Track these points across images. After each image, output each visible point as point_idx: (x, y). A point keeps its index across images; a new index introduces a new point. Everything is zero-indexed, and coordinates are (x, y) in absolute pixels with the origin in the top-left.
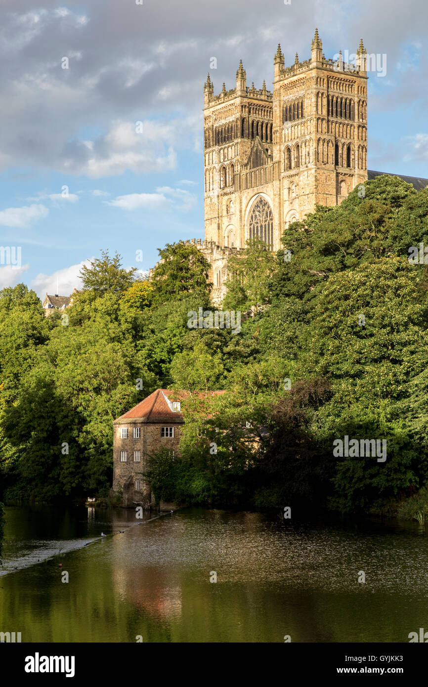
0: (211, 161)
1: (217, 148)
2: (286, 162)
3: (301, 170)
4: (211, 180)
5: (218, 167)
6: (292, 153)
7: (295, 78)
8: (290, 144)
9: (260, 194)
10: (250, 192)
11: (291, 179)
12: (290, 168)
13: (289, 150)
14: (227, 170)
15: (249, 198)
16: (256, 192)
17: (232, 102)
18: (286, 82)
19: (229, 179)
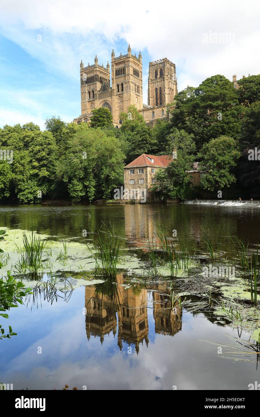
0: (83, 90)
1: (87, 85)
2: (117, 89)
3: (124, 92)
4: (84, 96)
5: (87, 92)
6: (119, 86)
7: (121, 61)
8: (119, 83)
9: (106, 101)
10: (102, 100)
11: (119, 95)
12: (118, 91)
13: (118, 86)
14: (91, 93)
15: (101, 102)
16: (104, 100)
17: (93, 69)
18: (117, 62)
19: (92, 95)
